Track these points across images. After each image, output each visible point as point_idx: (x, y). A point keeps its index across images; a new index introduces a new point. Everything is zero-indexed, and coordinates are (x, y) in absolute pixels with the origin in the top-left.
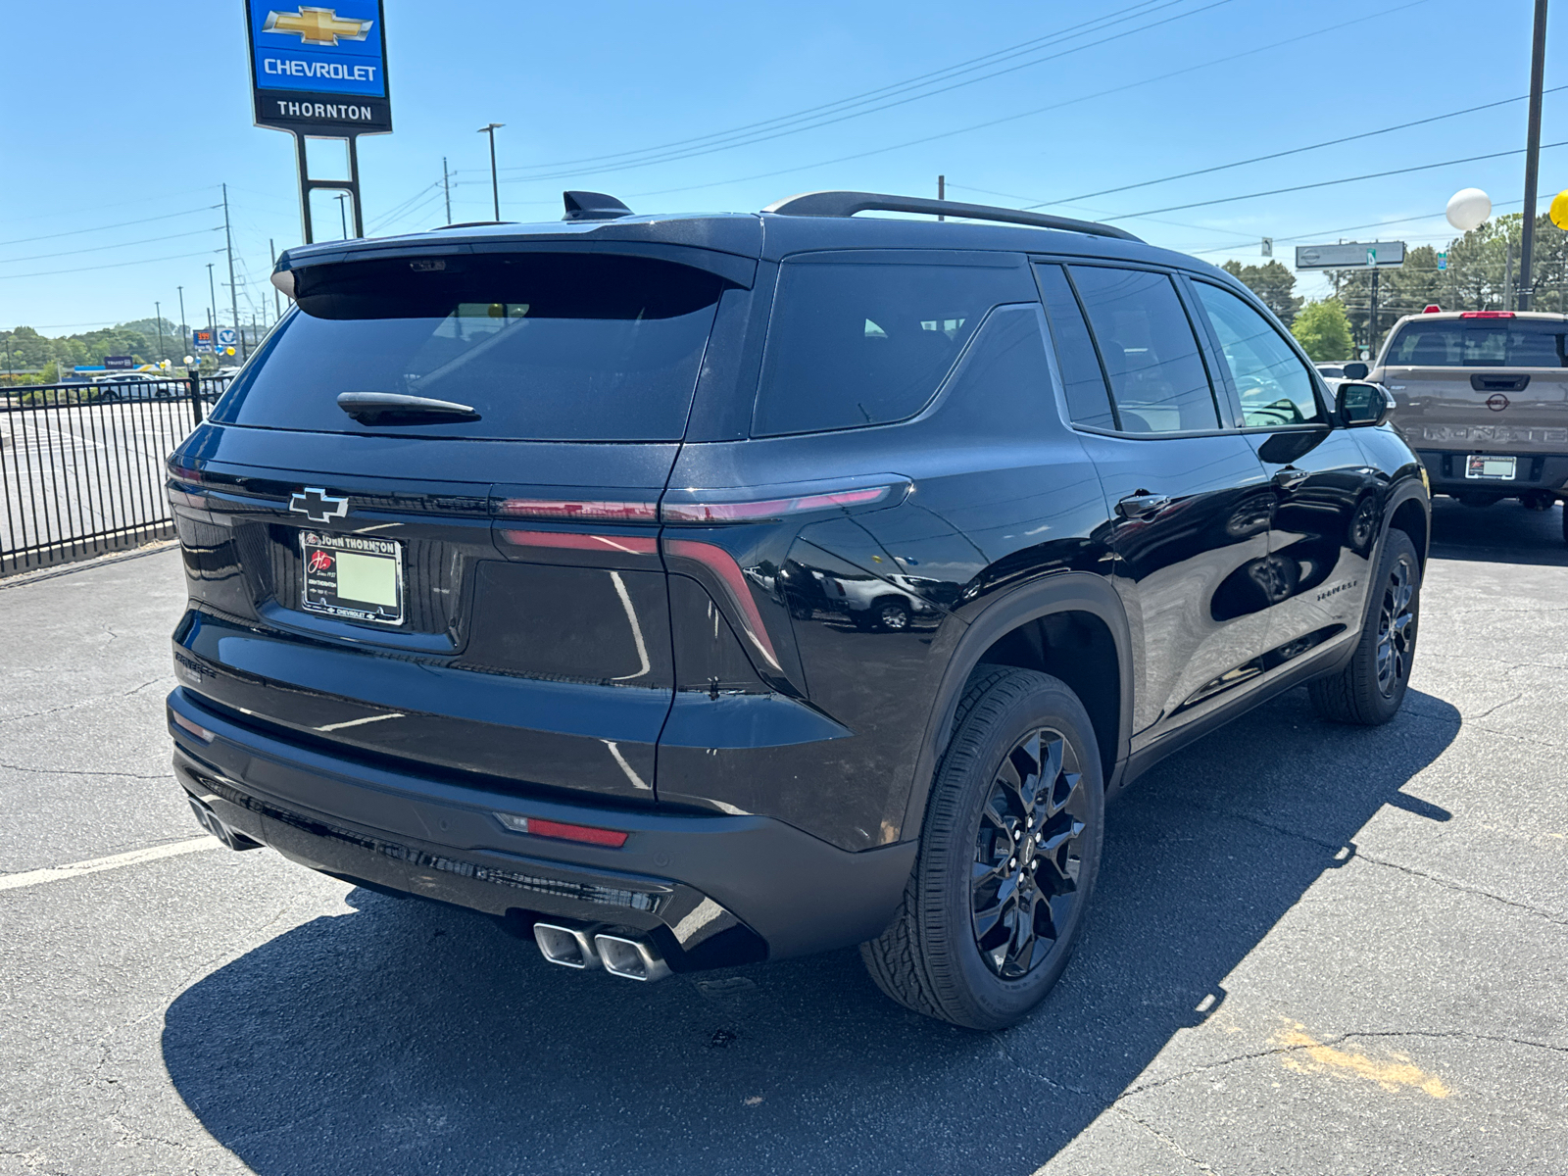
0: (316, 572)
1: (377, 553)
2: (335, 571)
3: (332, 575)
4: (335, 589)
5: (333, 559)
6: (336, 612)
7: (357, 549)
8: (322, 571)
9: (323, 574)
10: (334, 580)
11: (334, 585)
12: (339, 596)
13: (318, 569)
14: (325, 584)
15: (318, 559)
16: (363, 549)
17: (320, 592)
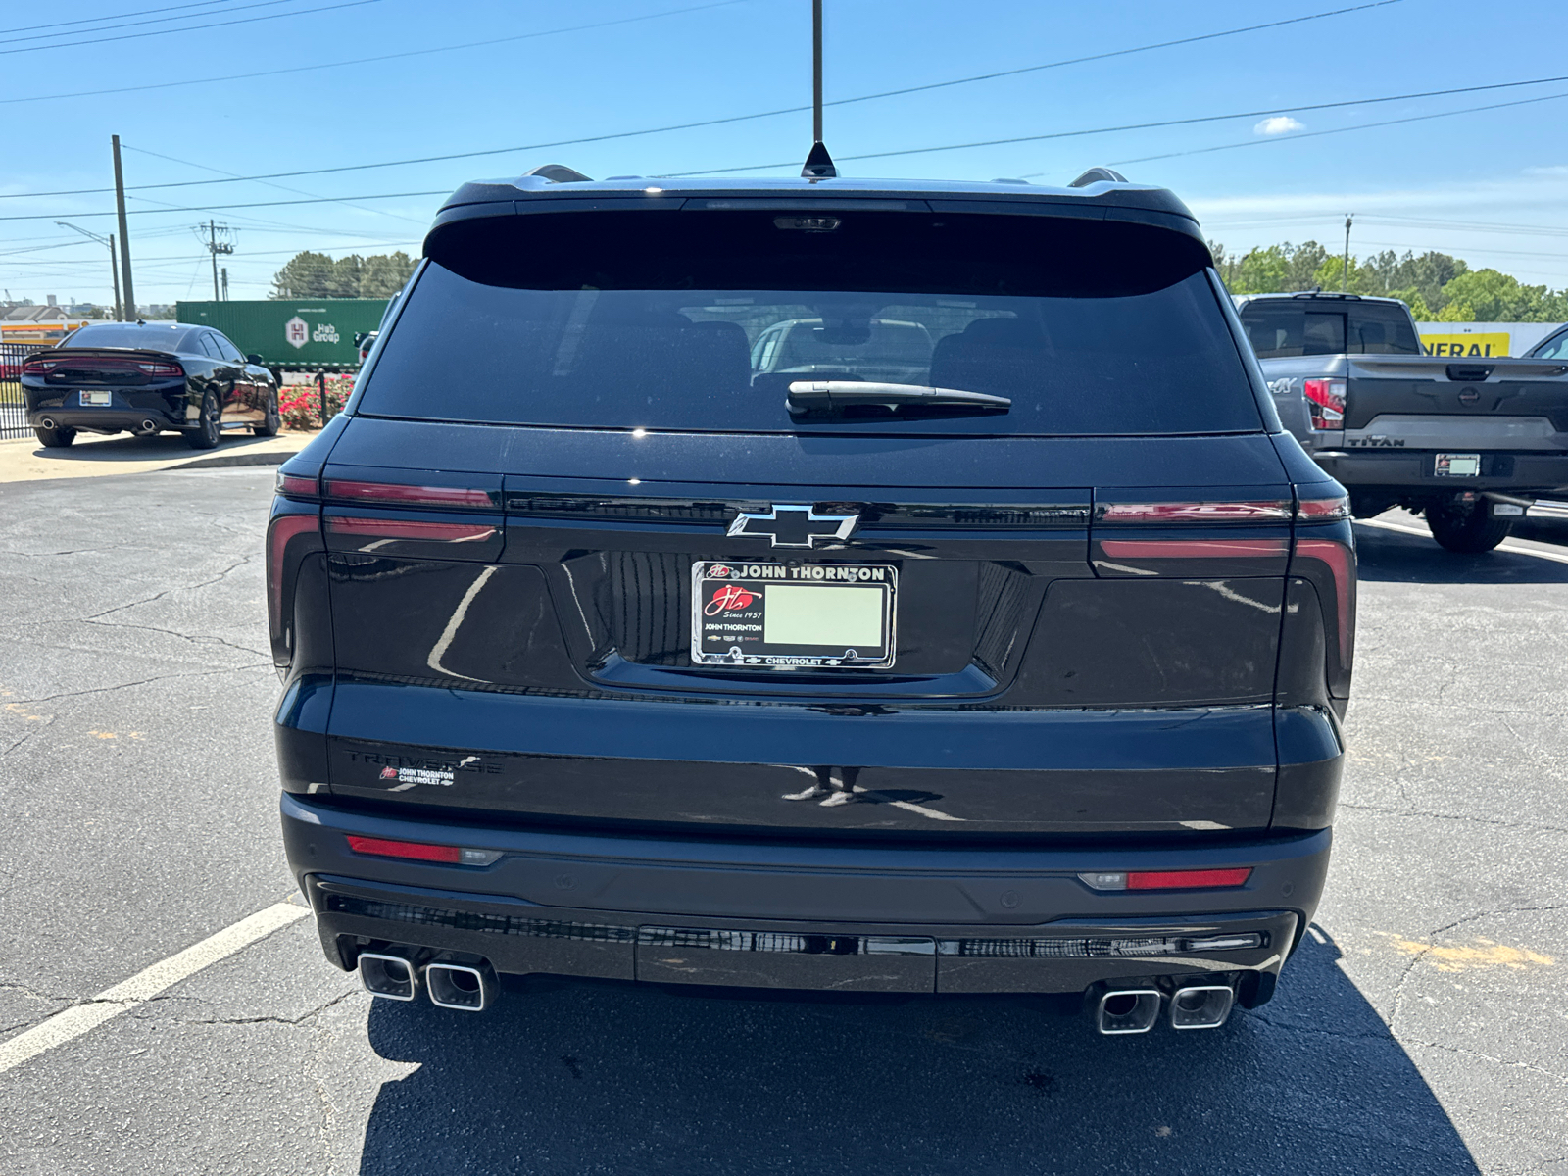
0: (722, 613)
1: (855, 583)
2: (763, 610)
3: (756, 615)
4: (761, 634)
5: (760, 596)
6: (764, 663)
8: (734, 611)
9: (736, 616)
10: (761, 621)
11: (758, 628)
12: (766, 641)
13: (725, 609)
14: (740, 627)
15: (729, 596)
17: (729, 639)
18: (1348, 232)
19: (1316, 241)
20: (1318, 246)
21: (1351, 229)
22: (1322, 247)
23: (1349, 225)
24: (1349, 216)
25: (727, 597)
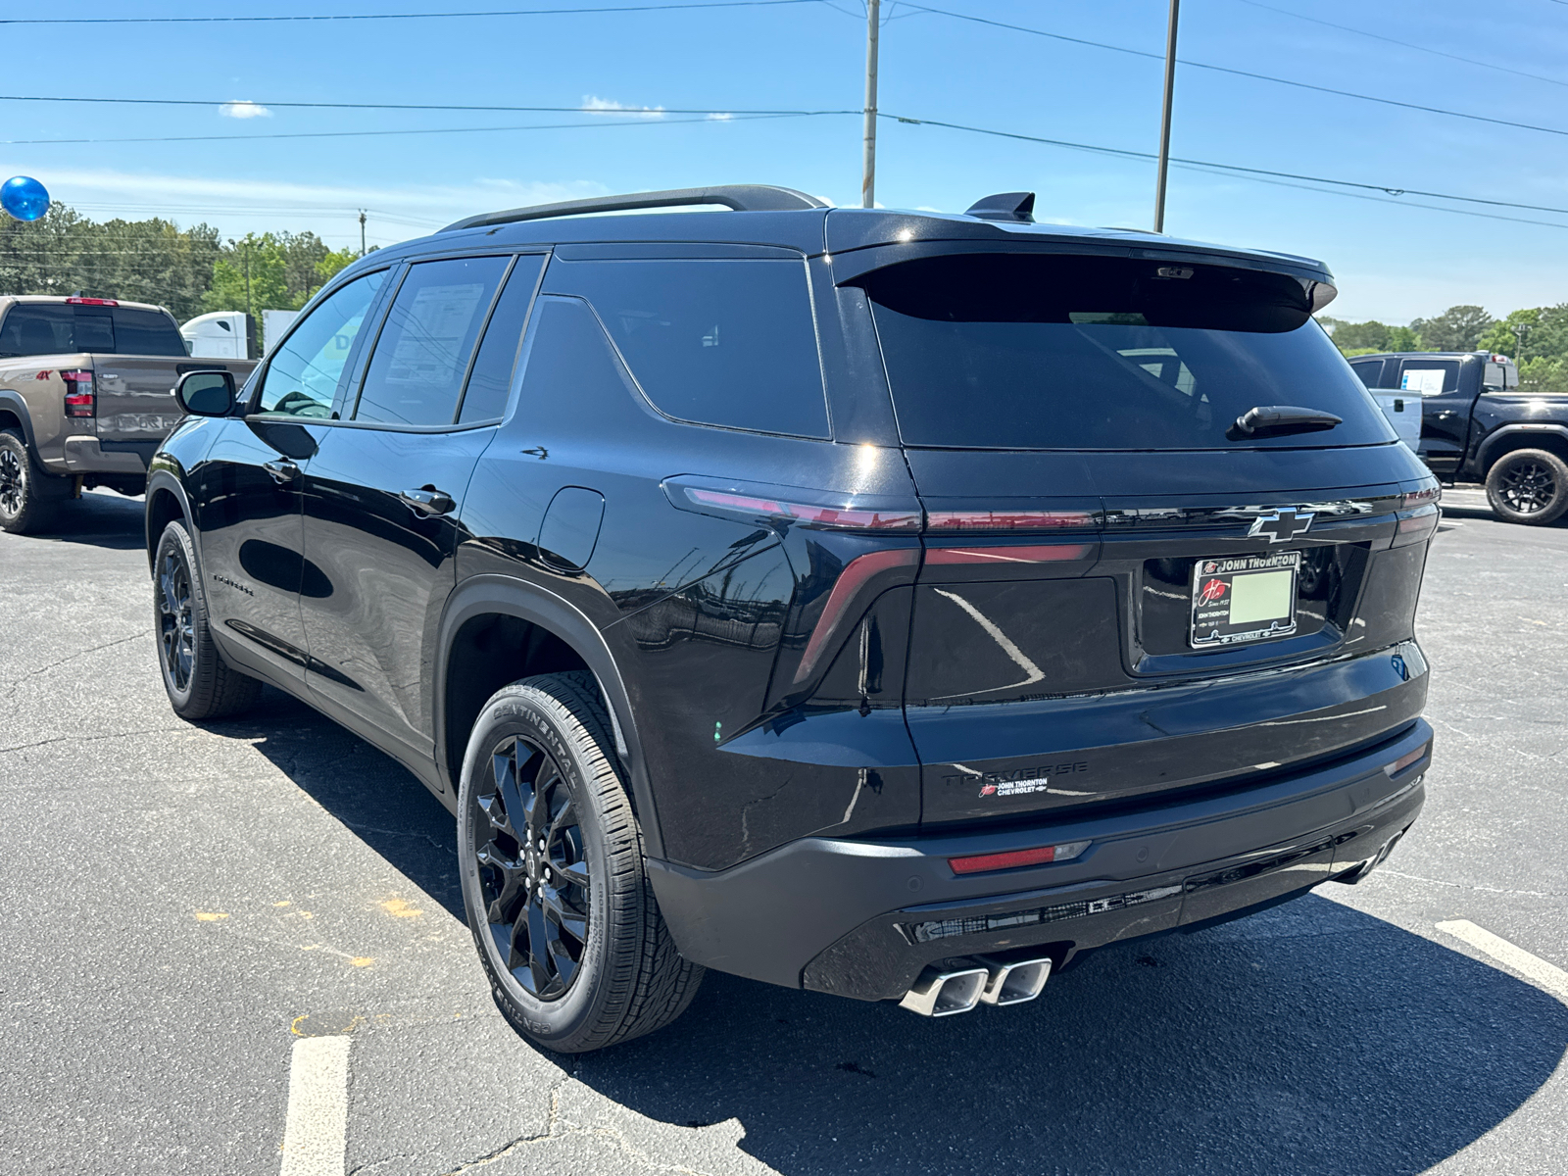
0: (1208, 603)
1: (1280, 567)
2: (1229, 597)
3: (1225, 602)
4: (1227, 617)
5: (1229, 585)
6: (1231, 641)
7: (1260, 567)
8: (1214, 601)
9: (1215, 604)
10: (1227, 608)
11: (1227, 613)
12: (1233, 622)
13: (1210, 600)
14: (1217, 614)
15: (1212, 588)
16: (1265, 567)
17: (1211, 624)
18: (363, 227)
19: (313, 232)
20: (315, 237)
21: (366, 224)
22: (319, 239)
23: (363, 220)
24: (363, 212)
25: (1211, 590)
